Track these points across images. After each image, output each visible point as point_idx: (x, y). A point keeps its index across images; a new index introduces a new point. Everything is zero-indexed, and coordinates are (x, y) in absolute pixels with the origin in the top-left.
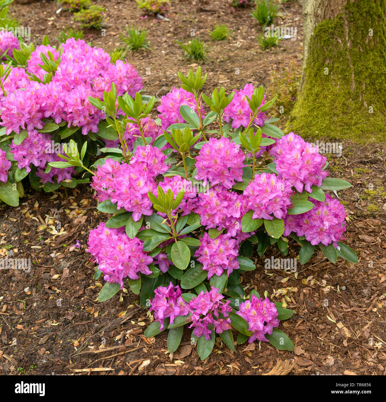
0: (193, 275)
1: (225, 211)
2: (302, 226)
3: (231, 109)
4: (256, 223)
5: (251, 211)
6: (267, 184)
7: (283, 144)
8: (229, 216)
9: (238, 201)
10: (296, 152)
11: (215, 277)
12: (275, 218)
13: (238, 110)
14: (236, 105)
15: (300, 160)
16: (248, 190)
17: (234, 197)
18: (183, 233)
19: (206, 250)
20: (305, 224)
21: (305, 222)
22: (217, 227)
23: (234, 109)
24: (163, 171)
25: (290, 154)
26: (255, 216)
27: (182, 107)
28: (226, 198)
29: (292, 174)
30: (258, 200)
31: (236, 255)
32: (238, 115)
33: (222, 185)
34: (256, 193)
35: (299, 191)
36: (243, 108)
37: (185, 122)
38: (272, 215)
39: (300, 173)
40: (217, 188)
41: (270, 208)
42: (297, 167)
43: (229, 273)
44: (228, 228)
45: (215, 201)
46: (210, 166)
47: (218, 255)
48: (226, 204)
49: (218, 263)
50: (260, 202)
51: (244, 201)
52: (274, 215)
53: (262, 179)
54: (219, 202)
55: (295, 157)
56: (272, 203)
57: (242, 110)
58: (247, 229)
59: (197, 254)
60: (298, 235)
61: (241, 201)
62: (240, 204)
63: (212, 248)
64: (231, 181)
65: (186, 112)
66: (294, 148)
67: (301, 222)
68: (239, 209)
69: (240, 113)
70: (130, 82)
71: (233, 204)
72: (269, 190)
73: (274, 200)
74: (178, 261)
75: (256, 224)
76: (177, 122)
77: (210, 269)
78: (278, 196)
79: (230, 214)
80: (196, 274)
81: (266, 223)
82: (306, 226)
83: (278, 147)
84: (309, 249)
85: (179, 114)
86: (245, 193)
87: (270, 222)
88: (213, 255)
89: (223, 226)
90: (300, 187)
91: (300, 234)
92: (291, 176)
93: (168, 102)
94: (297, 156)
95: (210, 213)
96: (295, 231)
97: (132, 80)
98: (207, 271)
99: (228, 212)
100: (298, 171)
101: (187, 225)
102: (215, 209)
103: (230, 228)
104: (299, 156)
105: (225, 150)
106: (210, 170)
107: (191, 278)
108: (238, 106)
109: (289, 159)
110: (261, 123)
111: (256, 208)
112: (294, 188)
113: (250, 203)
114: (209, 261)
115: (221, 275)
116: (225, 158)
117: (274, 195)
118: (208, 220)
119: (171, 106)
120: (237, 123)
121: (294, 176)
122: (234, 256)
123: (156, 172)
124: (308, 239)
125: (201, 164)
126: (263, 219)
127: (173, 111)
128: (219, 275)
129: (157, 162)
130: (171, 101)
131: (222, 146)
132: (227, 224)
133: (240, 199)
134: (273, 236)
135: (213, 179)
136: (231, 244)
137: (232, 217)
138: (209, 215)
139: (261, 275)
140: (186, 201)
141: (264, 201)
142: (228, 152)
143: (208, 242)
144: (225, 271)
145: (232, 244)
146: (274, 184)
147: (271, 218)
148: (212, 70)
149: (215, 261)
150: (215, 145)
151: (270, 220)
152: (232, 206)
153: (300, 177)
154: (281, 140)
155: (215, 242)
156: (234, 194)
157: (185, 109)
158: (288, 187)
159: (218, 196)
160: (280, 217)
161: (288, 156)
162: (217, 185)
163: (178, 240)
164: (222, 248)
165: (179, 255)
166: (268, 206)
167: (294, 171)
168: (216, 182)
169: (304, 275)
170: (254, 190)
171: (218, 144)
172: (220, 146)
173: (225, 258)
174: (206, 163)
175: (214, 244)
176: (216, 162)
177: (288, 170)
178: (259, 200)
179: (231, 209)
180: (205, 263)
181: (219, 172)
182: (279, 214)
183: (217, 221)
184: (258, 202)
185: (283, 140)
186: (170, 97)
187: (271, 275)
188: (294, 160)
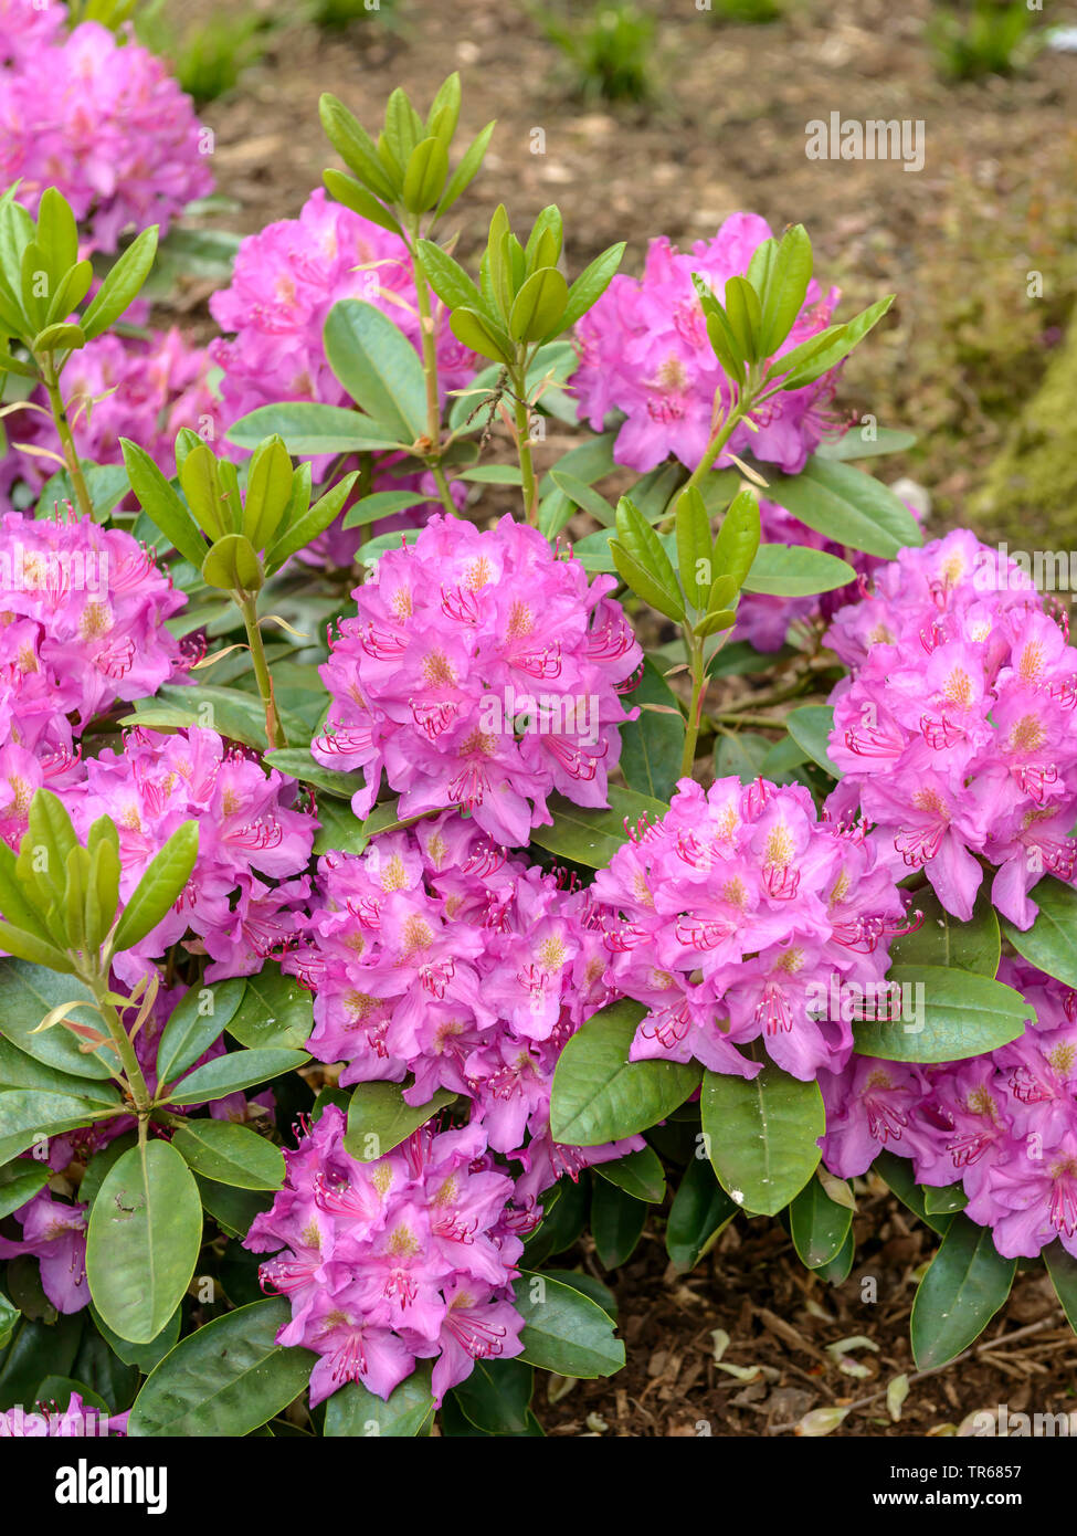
0: (222, 1367)
1: (462, 986)
2: (950, 1127)
3: (620, 352)
4: (647, 1086)
5: (625, 1007)
6: (745, 850)
7: (902, 594)
8: (486, 1020)
9: (559, 931)
10: (957, 662)
11: (354, 1396)
12: (774, 1073)
13: (663, 363)
14: (656, 331)
15: (977, 715)
16: (620, 871)
17: (535, 903)
18: (190, 1091)
19: (314, 1221)
20: (967, 1113)
21: (973, 1104)
22: (410, 1078)
23: (637, 351)
24: (143, 686)
25: (922, 670)
26: (645, 1047)
27: (342, 309)
28: (481, 908)
29: (917, 802)
30: (671, 952)
31: (498, 1277)
32: (660, 393)
33: (472, 822)
34: (665, 903)
35: (951, 906)
36: (690, 351)
37: (346, 402)
38: (755, 1050)
39: (972, 799)
40: (430, 837)
41: (747, 1006)
42: (952, 760)
43: (442, 1380)
44: (478, 1094)
45: (406, 919)
46: (399, 690)
47: (385, 1261)
48: (470, 942)
49: (379, 1316)
50: (682, 958)
51: (591, 940)
52: (770, 1049)
53: (713, 811)
54: (430, 929)
55: (949, 693)
56: (759, 977)
57: (684, 367)
58: (586, 1122)
59: (261, 1235)
60: (924, 1178)
61: (572, 936)
62: (567, 954)
63: (358, 1216)
64: (531, 803)
65: (363, 339)
66: (956, 634)
67: (951, 1098)
68: (556, 981)
69: (674, 382)
70: (133, 149)
71: (524, 948)
72: (749, 894)
73: (776, 960)
74: (120, 1276)
75: (649, 1097)
76: (305, 394)
77: (332, 1345)
78: (803, 938)
79: (495, 1007)
80: (243, 1363)
81: (711, 1094)
82: (976, 1126)
83: (870, 611)
84: (978, 1270)
85: (315, 351)
86: (604, 888)
87: (741, 1094)
88: (352, 1266)
89: (449, 1079)
90: (958, 883)
91: (935, 1171)
92: (909, 808)
93: (266, 272)
94: (963, 690)
95: (365, 988)
96: (903, 1151)
97: (144, 140)
98: (308, 1355)
99: (479, 995)
100: (956, 788)
101: (228, 1044)
102: (401, 965)
103: (489, 1099)
104: (974, 694)
105: (506, 601)
106: (404, 716)
107: (203, 1388)
108: (664, 338)
109: (909, 704)
110: (793, 454)
111: (658, 992)
112: (918, 889)
113: (625, 959)
114: (324, 1299)
115: (396, 1388)
116: (504, 651)
117: (776, 930)
118: (357, 1027)
119: (281, 298)
120: (649, 442)
121: (932, 810)
122: (481, 1281)
123: (95, 690)
124: (978, 1211)
125: (352, 675)
126: (695, 1066)
127: (292, 331)
128: (382, 1390)
129: (110, 623)
130: (284, 270)
131: (494, 574)
132: (474, 1070)
133: (570, 924)
134: (738, 1197)
135: (419, 778)
136: (479, 1200)
137: (503, 1028)
138: (364, 1001)
139: (687, 1363)
140: (235, 897)
141: (716, 960)
142: (529, 616)
143: (338, 1173)
144: (420, 1370)
145: (487, 1200)
146: (788, 853)
147: (750, 1070)
148: (677, 157)
149: (364, 1303)
150: (449, 566)
151: (740, 1079)
152: (511, 961)
153: (965, 826)
154: (894, 570)
155: (376, 1176)
156: (539, 886)
157: (357, 323)
158: (879, 884)
159: (429, 891)
160: (803, 1072)
161: (905, 684)
162: (432, 818)
163: (151, 1135)
164: (412, 1223)
165: (137, 1233)
166: (734, 989)
167: (932, 784)
168: (434, 798)
169: (943, 1398)
170: (653, 875)
171: (472, 561)
172: (481, 577)
173: (427, 1291)
174: (375, 670)
175: (371, 1186)
176: (442, 673)
177: (899, 769)
178: (679, 949)
179: (503, 975)
180: (302, 1305)
181: (450, 737)
182: (800, 1051)
183: (407, 1043)
184: (668, 959)
185: (905, 573)
186: (282, 242)
187: (746, 1374)
188: (937, 708)
